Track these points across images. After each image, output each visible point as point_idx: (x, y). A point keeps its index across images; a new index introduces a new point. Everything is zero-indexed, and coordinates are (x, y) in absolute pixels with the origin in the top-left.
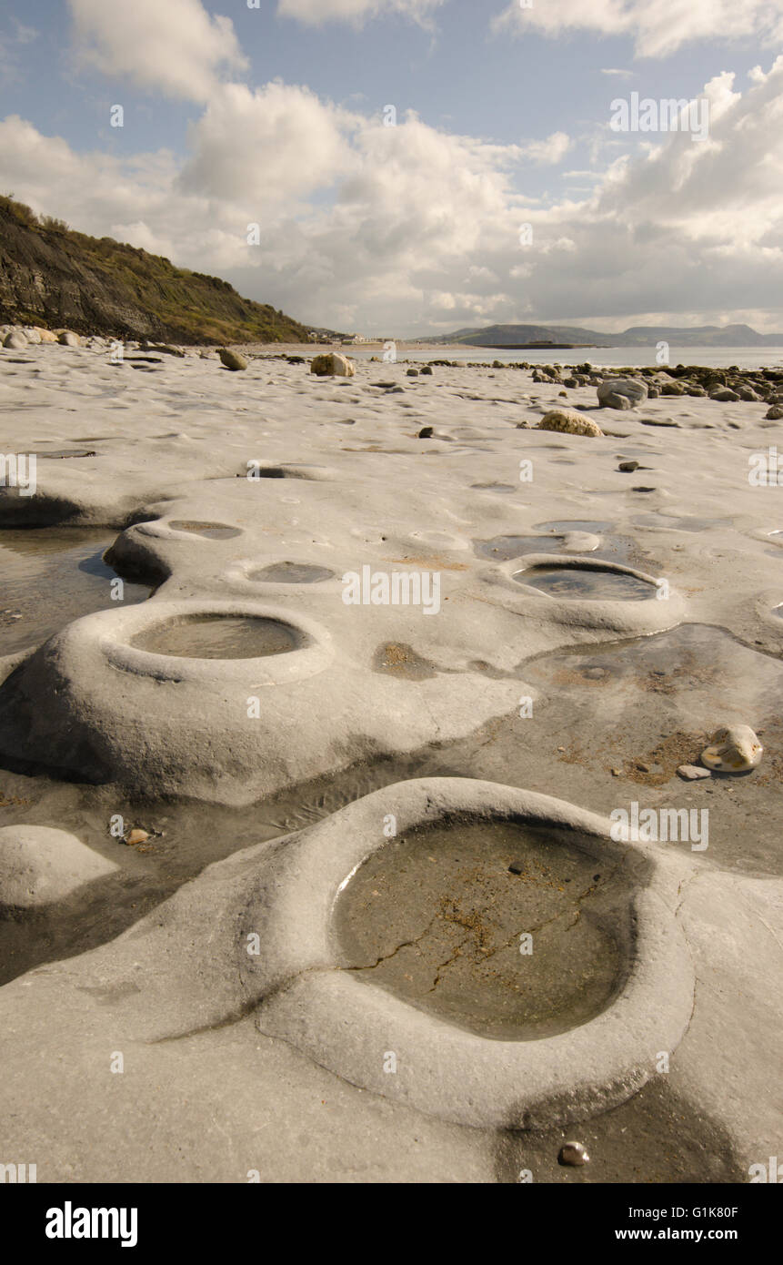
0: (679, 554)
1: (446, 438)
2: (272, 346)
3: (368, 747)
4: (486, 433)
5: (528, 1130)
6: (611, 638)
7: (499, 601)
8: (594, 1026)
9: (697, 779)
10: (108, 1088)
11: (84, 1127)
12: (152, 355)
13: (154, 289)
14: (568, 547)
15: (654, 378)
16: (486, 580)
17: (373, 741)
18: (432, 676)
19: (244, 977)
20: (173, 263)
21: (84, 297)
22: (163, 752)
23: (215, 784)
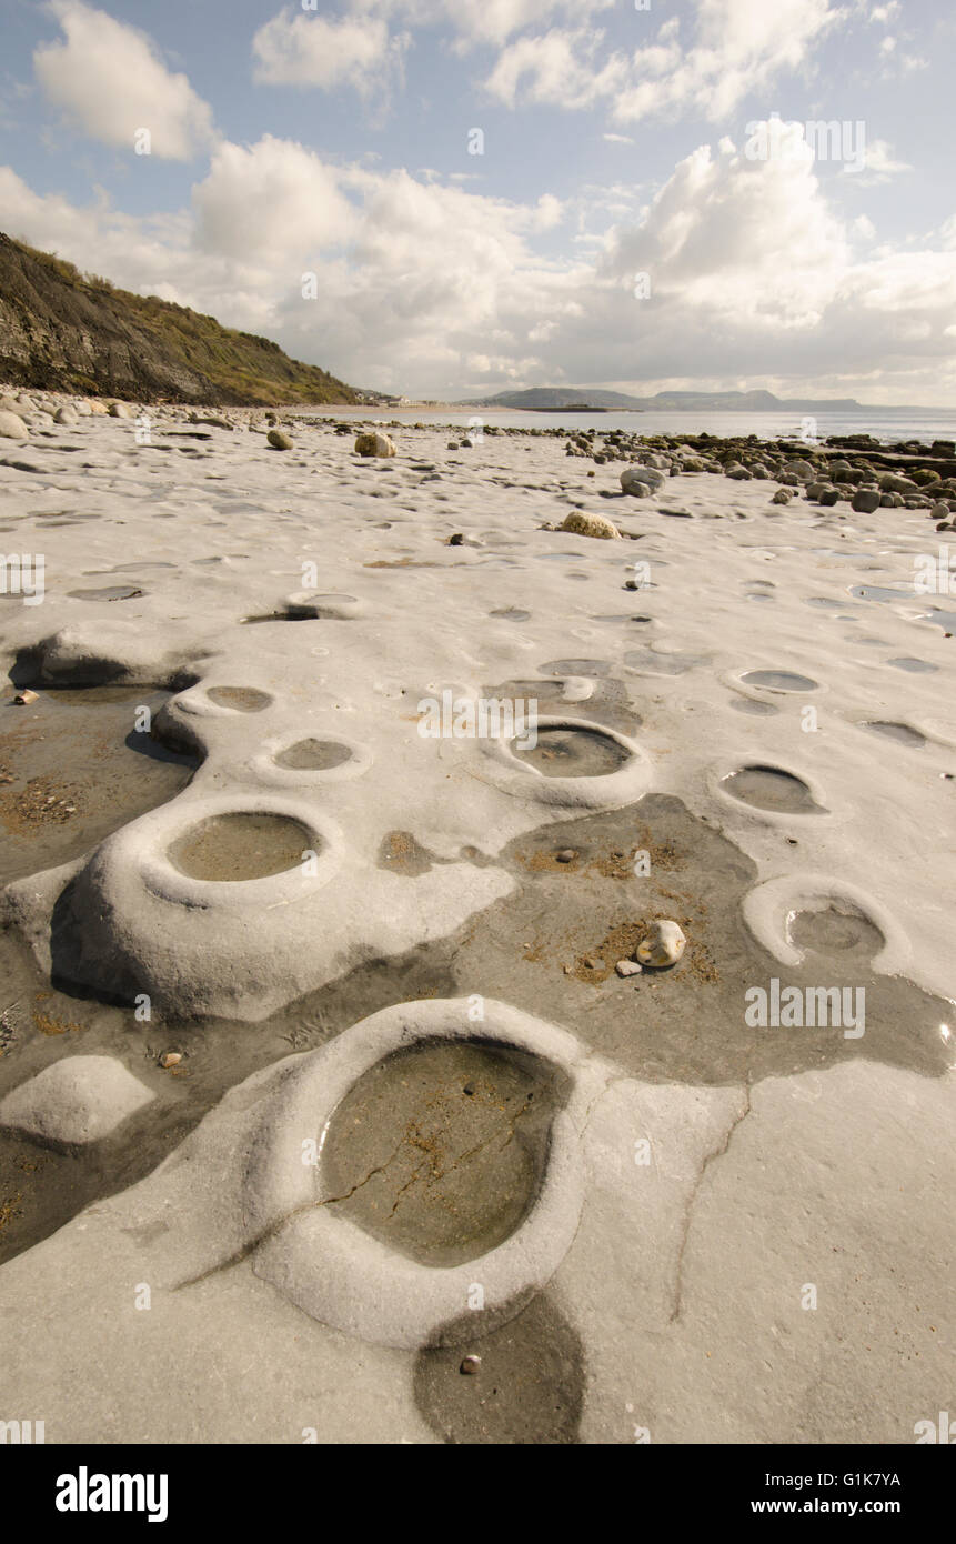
0: (658, 706)
1: (475, 544)
2: (320, 407)
3: (367, 954)
4: (512, 537)
5: (441, 1348)
6: (585, 815)
7: (493, 779)
8: (502, 1250)
9: (630, 975)
10: (139, 1343)
11: (122, 1380)
12: (202, 429)
13: (202, 350)
14: (565, 697)
15: (678, 451)
16: (484, 752)
17: (371, 949)
18: (428, 869)
19: (247, 1218)
20: (220, 322)
21: (133, 358)
22: (192, 977)
23: (236, 1002)
